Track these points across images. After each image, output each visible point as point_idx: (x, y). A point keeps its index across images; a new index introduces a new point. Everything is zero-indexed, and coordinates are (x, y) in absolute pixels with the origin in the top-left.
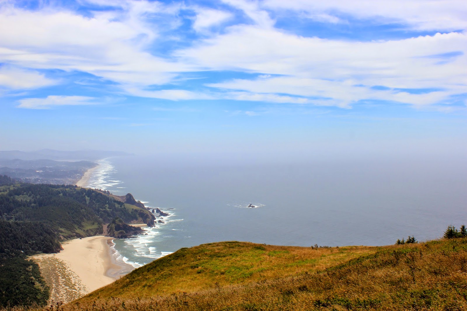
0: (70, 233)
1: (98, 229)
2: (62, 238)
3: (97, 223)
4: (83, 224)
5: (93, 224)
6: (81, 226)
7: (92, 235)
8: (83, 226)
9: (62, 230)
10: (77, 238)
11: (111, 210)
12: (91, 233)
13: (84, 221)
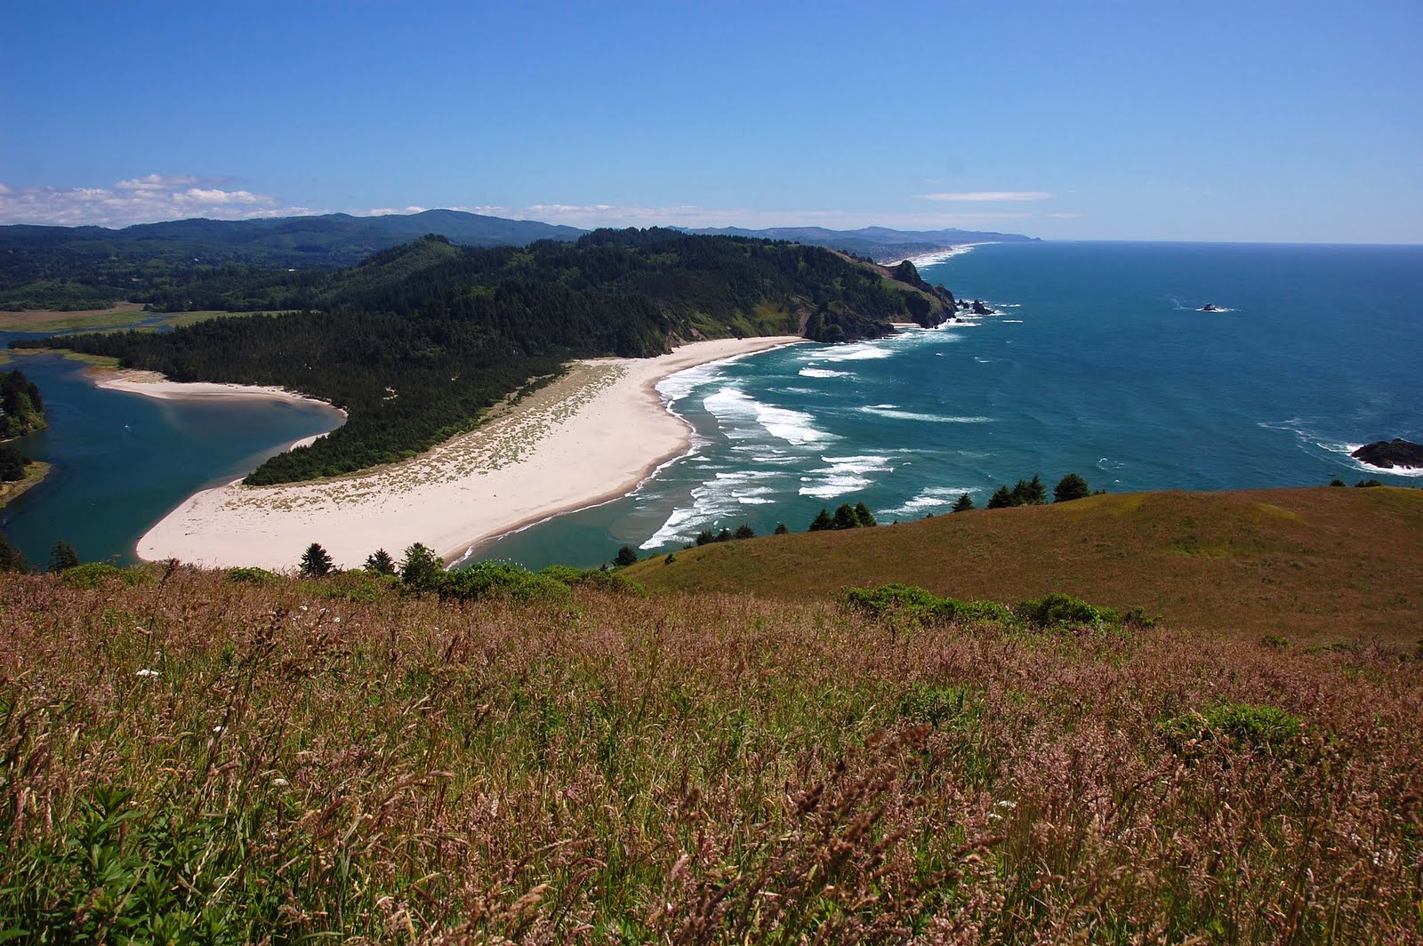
0: (718, 324)
1: (788, 321)
2: (695, 333)
3: (788, 309)
4: (757, 308)
5: (780, 311)
6: (748, 313)
7: (771, 333)
8: (754, 314)
9: (704, 317)
10: (731, 338)
11: (845, 288)
12: (770, 329)
13: (759, 303)
